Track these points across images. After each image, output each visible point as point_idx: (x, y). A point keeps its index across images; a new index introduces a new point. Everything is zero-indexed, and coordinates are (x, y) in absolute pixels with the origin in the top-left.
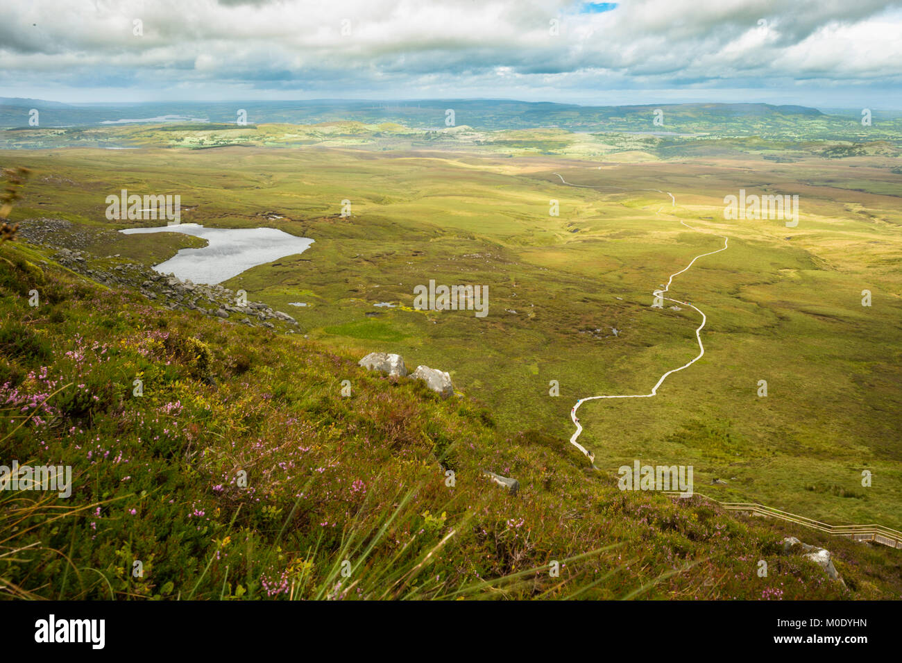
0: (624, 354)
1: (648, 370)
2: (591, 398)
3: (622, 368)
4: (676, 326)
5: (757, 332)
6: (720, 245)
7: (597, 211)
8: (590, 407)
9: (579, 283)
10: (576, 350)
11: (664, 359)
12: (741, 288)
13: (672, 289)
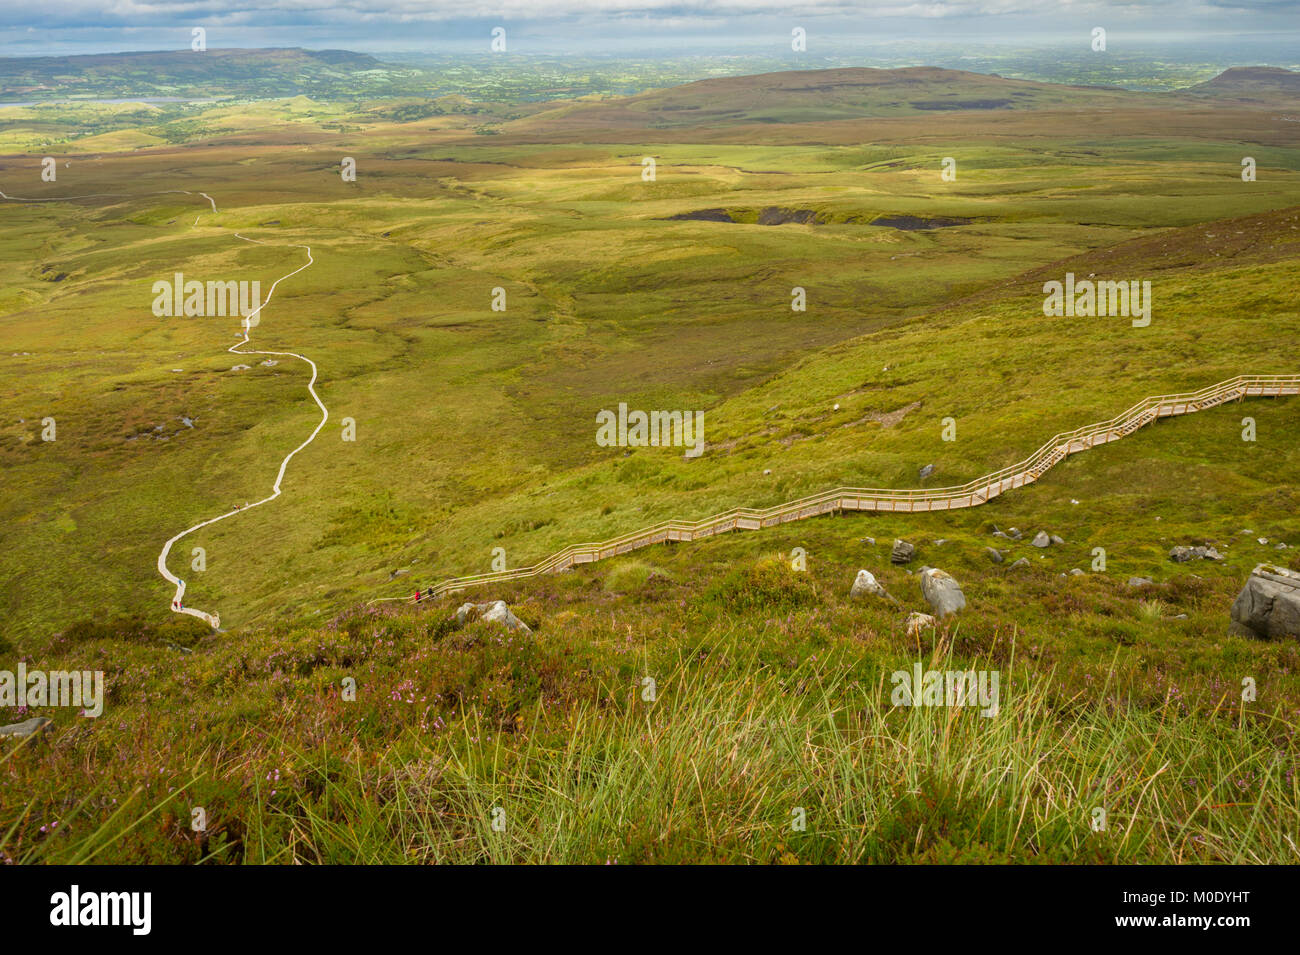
0: (213, 451)
1: (258, 462)
2: (183, 534)
3: (218, 472)
5: (386, 367)
6: (303, 259)
7: (89, 239)
8: (186, 547)
9: (97, 360)
10: (133, 468)
11: (276, 439)
12: (348, 313)
13: (255, 337)
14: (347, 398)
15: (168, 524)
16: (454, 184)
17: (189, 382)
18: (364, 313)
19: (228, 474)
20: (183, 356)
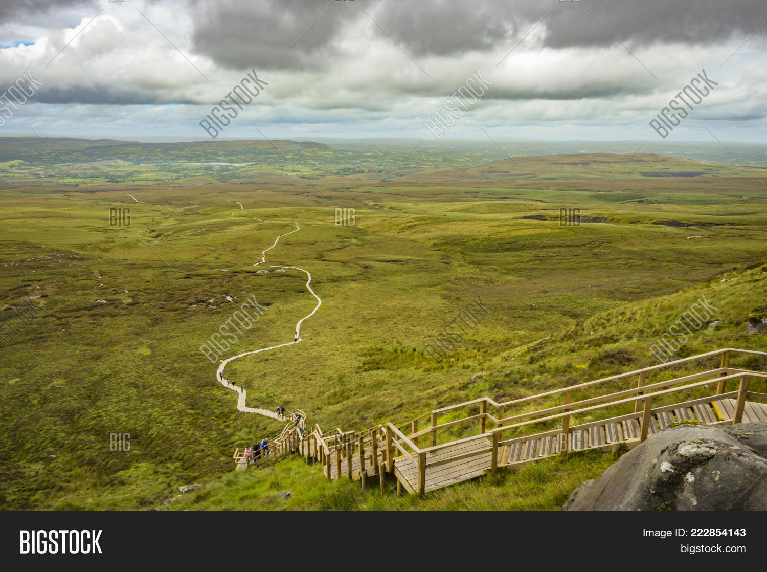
1: (278, 323)
2: (234, 358)
4: (287, 284)
5: (354, 279)
6: (294, 228)
7: (176, 220)
8: (238, 366)
9: (175, 265)
10: (192, 322)
11: (289, 312)
12: (323, 254)
13: (269, 261)
14: (332, 293)
16: (371, 203)
17: (231, 277)
18: (333, 254)
19: (259, 329)
20: (226, 266)
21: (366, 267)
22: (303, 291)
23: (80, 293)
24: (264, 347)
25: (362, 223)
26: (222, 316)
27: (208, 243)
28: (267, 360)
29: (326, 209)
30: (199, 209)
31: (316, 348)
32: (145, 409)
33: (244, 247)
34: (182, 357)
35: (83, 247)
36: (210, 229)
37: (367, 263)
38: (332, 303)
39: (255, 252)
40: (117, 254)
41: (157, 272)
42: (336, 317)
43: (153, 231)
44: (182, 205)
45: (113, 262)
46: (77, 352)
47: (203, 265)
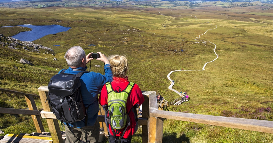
0: (186, 58)
1: (198, 62)
2: (176, 71)
3: (187, 62)
4: (206, 48)
5: (236, 50)
6: (214, 27)
7: (172, 21)
8: (176, 74)
9: (167, 37)
10: (167, 57)
11: (204, 59)
12: (225, 39)
13: (201, 39)
14: (224, 55)
15: (173, 68)
16: (254, 19)
17: (185, 43)
18: (229, 39)
19: (190, 63)
20: (184, 39)
21: (243, 46)
22: (212, 52)
23: (136, 42)
24: (189, 69)
25: (246, 28)
26: (178, 56)
27: (180, 30)
28: (188, 74)
29: (231, 21)
30: (181, 18)
31: (210, 74)
32: (140, 80)
33: (193, 33)
34: (159, 67)
35: (141, 28)
36: (183, 25)
37: (244, 45)
38: (222, 58)
39: (196, 35)
40: (150, 31)
41: (160, 38)
42: (223, 64)
43: (164, 25)
44: (175, 16)
45: (148, 33)
46: (132, 60)
47: (176, 38)
